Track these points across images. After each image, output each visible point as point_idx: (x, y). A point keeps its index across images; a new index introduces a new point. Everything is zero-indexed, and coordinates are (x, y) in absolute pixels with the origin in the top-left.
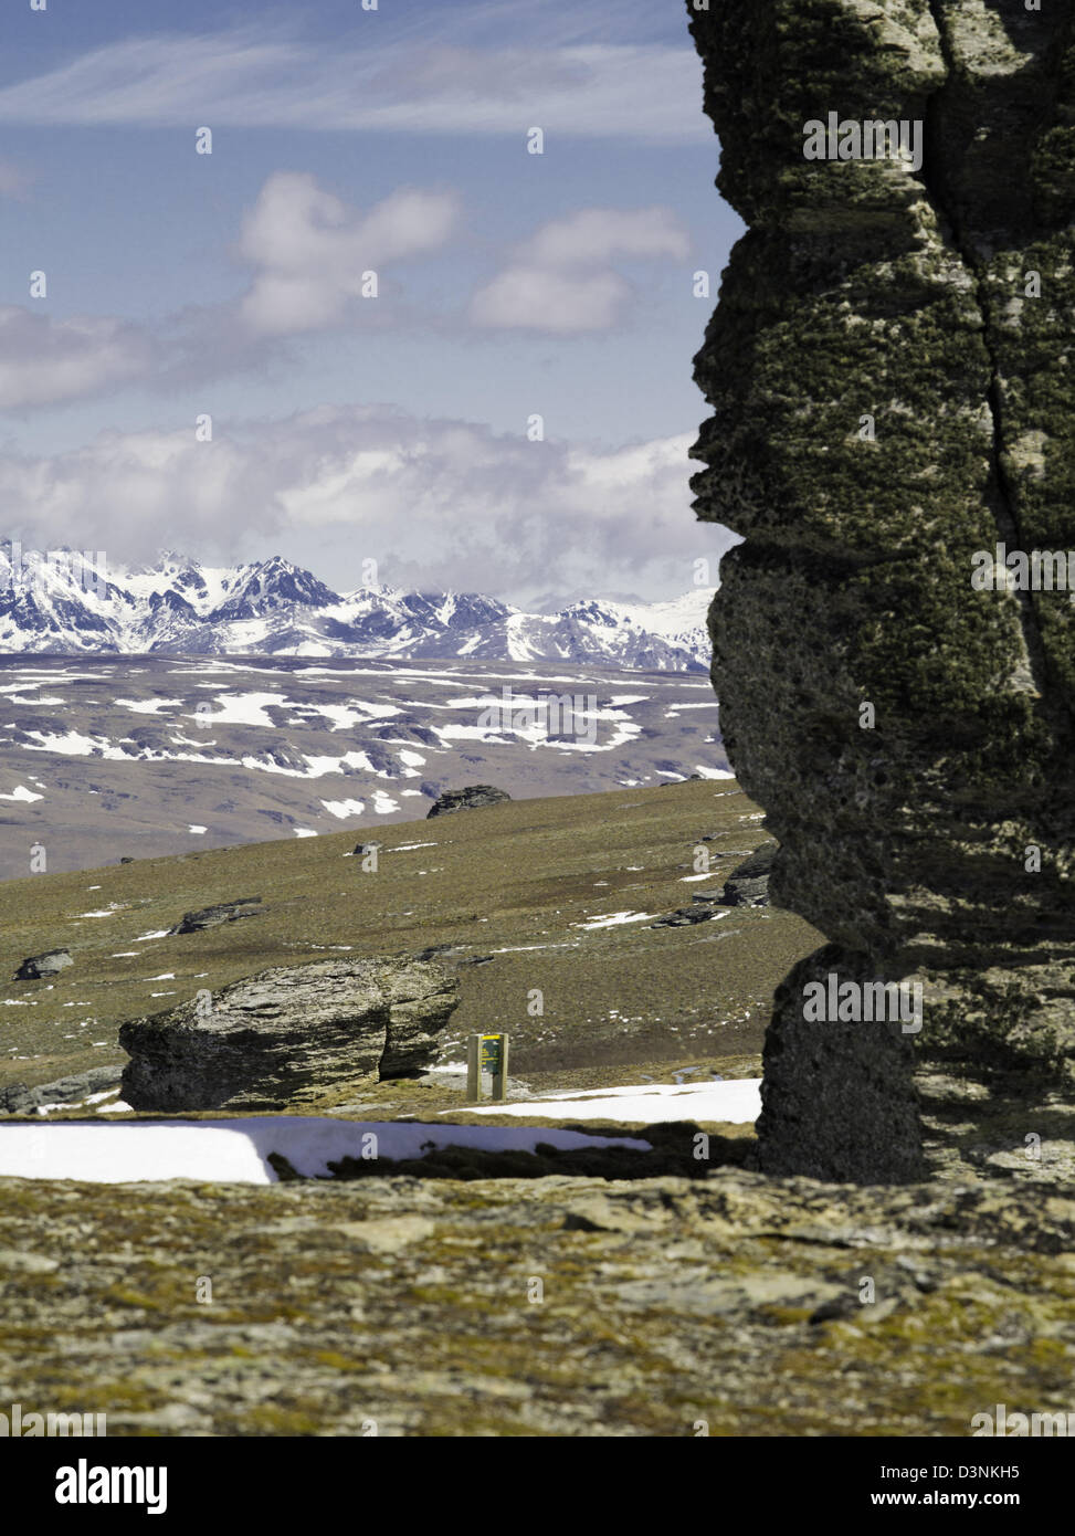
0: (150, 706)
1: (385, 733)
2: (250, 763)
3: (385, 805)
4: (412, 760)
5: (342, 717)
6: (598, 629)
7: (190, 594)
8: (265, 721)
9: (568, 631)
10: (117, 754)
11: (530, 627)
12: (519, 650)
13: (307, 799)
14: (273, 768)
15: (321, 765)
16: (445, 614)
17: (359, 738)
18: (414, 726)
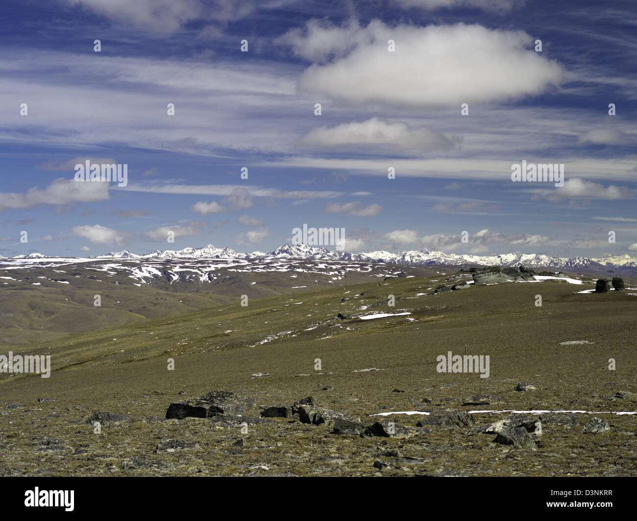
0: (310, 265)
1: (340, 269)
2: (323, 273)
3: (340, 278)
4: (343, 273)
5: (334, 267)
6: (363, 256)
7: (311, 251)
8: (324, 268)
9: (359, 256)
10: (306, 271)
11: (354, 256)
12: (353, 259)
13: (330, 277)
14: (325, 273)
15: (332, 273)
16: (343, 254)
17: (336, 270)
18: (343, 268)
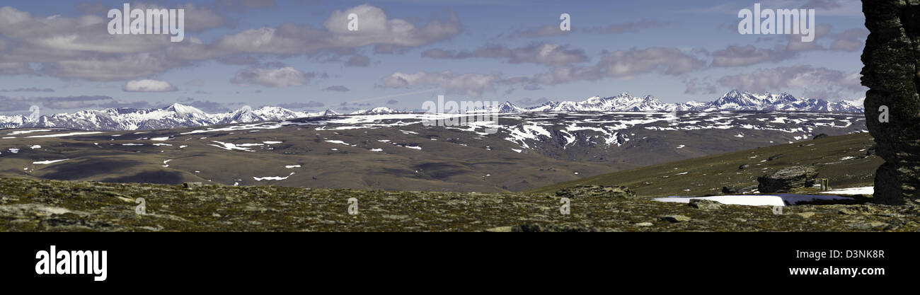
0: (762, 120)
1: (805, 124)
2: (781, 130)
3: (805, 137)
4: (810, 129)
5: (797, 121)
6: (844, 105)
7: (770, 99)
8: (783, 122)
9: (839, 105)
10: (757, 128)
11: (831, 105)
12: (830, 109)
13: (791, 136)
14: (785, 131)
15: (794, 130)
16: (816, 103)
17: (800, 125)
18: (810, 123)
